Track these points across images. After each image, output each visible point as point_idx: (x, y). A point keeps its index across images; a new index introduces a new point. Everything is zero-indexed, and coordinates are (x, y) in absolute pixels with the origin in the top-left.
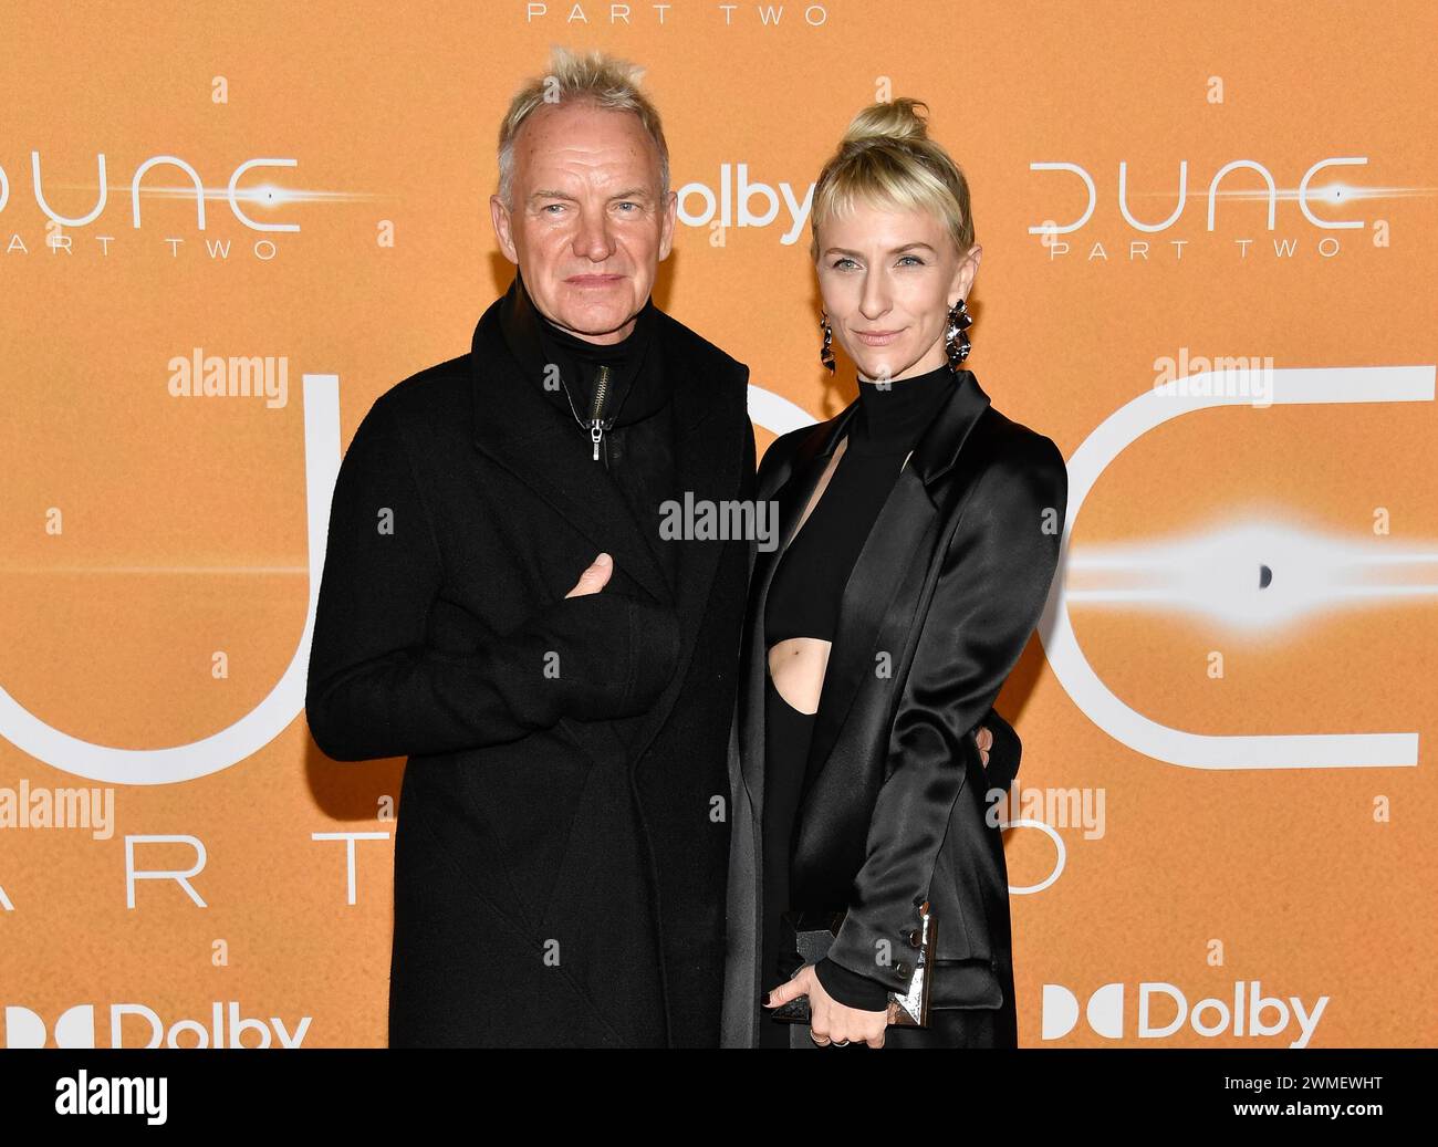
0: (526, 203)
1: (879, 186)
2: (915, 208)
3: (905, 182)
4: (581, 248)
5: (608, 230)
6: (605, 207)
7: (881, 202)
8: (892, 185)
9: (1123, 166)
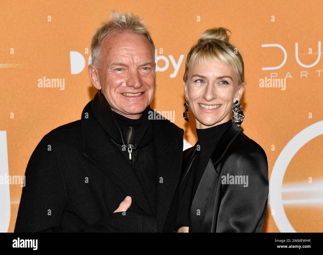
0: (108, 67)
1: (216, 54)
2: (228, 64)
3: (225, 54)
4: (130, 84)
5: (140, 77)
6: (138, 69)
7: (216, 59)
8: (220, 54)
9: (297, 44)
